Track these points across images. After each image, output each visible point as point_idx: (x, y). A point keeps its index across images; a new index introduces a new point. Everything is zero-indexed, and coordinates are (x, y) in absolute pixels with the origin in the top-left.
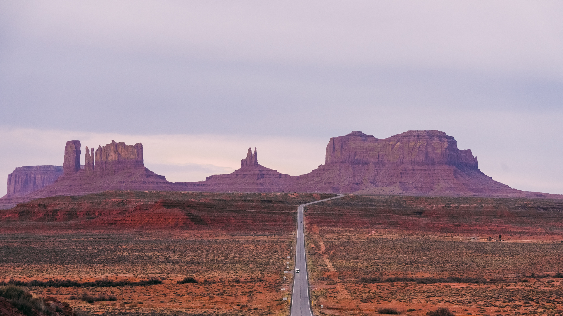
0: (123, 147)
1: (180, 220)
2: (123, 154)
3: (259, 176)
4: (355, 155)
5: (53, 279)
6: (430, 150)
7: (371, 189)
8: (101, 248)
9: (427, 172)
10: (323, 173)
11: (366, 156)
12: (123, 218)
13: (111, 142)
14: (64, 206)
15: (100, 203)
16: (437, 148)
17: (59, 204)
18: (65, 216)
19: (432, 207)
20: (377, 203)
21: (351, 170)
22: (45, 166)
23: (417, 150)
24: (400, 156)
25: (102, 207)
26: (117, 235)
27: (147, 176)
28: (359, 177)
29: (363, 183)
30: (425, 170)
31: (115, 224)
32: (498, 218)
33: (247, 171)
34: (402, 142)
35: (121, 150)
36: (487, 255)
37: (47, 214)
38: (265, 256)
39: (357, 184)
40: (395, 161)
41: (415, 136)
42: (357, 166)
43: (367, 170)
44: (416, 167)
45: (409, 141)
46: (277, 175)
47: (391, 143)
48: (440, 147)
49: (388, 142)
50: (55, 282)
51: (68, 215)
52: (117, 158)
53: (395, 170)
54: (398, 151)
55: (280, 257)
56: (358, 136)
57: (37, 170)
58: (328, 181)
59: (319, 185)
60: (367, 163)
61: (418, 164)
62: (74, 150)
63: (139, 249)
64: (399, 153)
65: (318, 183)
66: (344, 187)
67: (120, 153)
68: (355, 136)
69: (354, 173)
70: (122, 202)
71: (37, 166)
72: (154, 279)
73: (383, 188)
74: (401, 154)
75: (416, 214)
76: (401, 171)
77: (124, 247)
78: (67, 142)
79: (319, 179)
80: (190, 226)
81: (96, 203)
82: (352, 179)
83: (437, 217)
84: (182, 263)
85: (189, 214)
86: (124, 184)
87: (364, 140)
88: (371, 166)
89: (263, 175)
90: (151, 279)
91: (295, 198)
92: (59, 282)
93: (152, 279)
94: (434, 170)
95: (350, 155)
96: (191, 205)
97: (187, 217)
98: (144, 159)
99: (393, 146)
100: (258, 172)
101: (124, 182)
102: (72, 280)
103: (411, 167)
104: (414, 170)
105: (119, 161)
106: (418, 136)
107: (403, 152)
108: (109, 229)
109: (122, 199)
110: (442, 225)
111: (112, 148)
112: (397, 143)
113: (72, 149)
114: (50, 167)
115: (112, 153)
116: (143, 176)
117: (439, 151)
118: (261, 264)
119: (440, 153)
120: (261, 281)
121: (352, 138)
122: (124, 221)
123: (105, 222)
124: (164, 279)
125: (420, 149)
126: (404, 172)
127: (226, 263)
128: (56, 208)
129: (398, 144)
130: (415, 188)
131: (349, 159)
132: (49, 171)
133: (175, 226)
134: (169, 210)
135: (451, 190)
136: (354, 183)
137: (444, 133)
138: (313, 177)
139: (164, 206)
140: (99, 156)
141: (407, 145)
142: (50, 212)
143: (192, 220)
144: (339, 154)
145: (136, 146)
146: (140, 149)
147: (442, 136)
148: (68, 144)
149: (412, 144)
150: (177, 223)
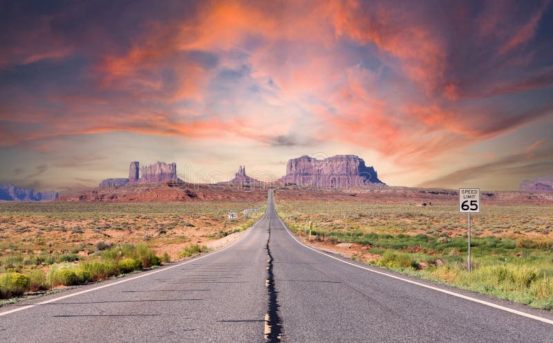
1: (180, 196)
6: (349, 167)
31: (134, 200)
35: (163, 167)
40: (328, 173)
48: (355, 165)
49: (324, 162)
54: (330, 167)
60: (311, 175)
74: (331, 169)
78: (132, 162)
80: (187, 200)
85: (187, 191)
98: (176, 172)
99: (327, 164)
105: (161, 174)
107: (333, 168)
112: (329, 163)
117: (354, 167)
119: (355, 169)
121: (302, 160)
128: (104, 194)
137: (357, 157)
141: (335, 163)
142: (100, 196)
143: (189, 195)
144: (294, 169)
145: (172, 165)
146: (174, 166)
147: (356, 159)
148: (132, 164)
149: (338, 163)
150: (177, 198)
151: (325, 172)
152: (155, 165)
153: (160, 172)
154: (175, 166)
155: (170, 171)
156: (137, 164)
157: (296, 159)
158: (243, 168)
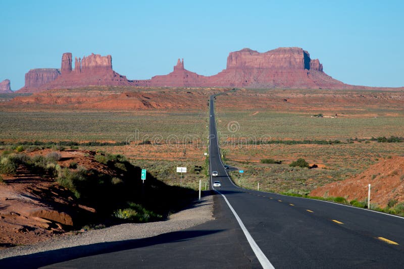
0: (99, 58)
2: (99, 62)
3: (185, 76)
4: (245, 63)
10: (225, 75)
11: (252, 64)
13: (92, 54)
15: (86, 93)
19: (293, 97)
20: (259, 94)
21: (242, 72)
23: (284, 59)
24: (273, 64)
25: (88, 95)
27: (115, 76)
28: (247, 77)
29: (250, 81)
30: (289, 72)
33: (177, 73)
34: (275, 55)
39: (246, 81)
40: (270, 67)
41: (283, 51)
42: (247, 70)
43: (253, 72)
45: (279, 54)
46: (196, 75)
47: (268, 55)
48: (298, 58)
51: (66, 100)
53: (270, 72)
54: (272, 60)
57: (44, 71)
58: (228, 80)
61: (285, 68)
62: (68, 59)
64: (273, 62)
65: (221, 81)
67: (97, 61)
68: (246, 51)
69: (244, 75)
70: (100, 93)
72: (125, 142)
73: (263, 84)
75: (283, 100)
76: (274, 73)
78: (63, 54)
79: (222, 78)
80: (143, 109)
81: (84, 93)
82: (243, 78)
83: (297, 102)
85: (143, 101)
87: (251, 54)
88: (255, 70)
89: (187, 75)
90: (123, 142)
91: (208, 91)
95: (242, 63)
97: (142, 103)
99: (269, 58)
100: (184, 74)
103: (280, 71)
104: (282, 72)
105: (96, 66)
106: (285, 51)
107: (275, 61)
111: (92, 58)
113: (66, 58)
114: (52, 69)
115: (92, 61)
116: (112, 76)
117: (298, 60)
119: (299, 62)
121: (243, 52)
125: (286, 59)
126: (276, 73)
131: (241, 65)
136: (244, 81)
137: (302, 49)
138: (219, 77)
139: (127, 95)
140: (84, 63)
142: (55, 98)
144: (235, 62)
145: (108, 57)
149: (281, 56)
150: (135, 106)
151: (267, 65)
152: (90, 58)
153: (95, 64)
154: (111, 59)
155: (105, 64)
156: (70, 54)
158: (181, 61)
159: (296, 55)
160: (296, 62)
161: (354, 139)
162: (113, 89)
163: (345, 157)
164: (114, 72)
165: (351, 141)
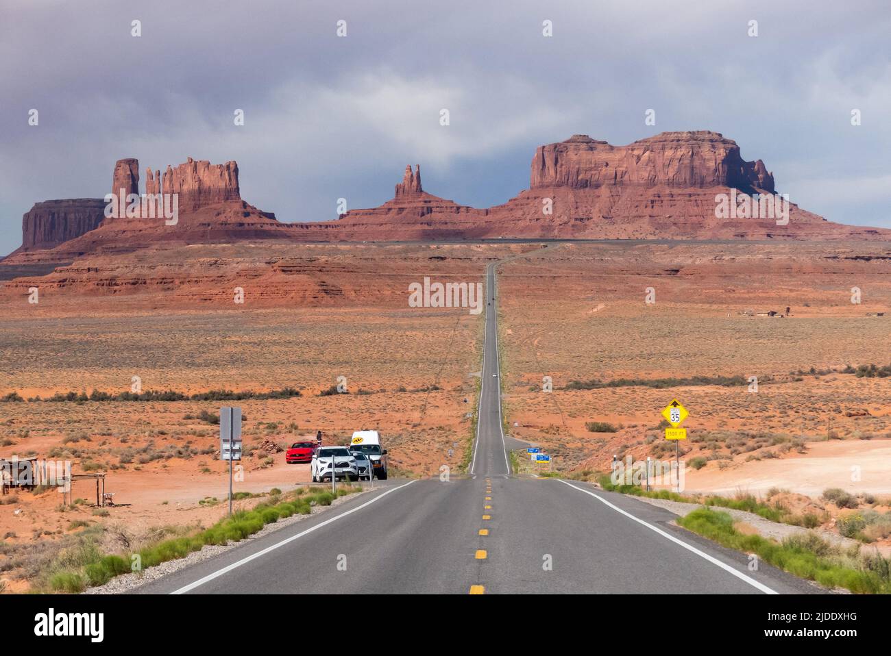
0: (206, 169)
1: (307, 293)
2: (205, 179)
3: (425, 210)
4: (578, 172)
5: (151, 391)
6: (697, 163)
7: (604, 227)
8: (201, 342)
9: (693, 198)
10: (527, 204)
11: (595, 174)
12: (221, 291)
13: (186, 161)
14: (127, 270)
15: (181, 265)
16: (709, 160)
17: (118, 268)
18: (129, 286)
19: (694, 262)
20: (610, 257)
21: (571, 197)
22: (81, 199)
23: (676, 163)
24: (649, 175)
25: (186, 270)
26: (217, 319)
27: (247, 215)
28: (584, 209)
29: (591, 218)
30: (690, 195)
31: (210, 300)
32: (794, 277)
33: (404, 203)
34: (652, 151)
35: (204, 173)
36: (760, 341)
37: (100, 284)
38: (440, 350)
39: (581, 219)
40: (641, 182)
41: (673, 141)
42: (582, 190)
43: (599, 196)
44: (676, 191)
45: (663, 148)
46: (453, 207)
47: (636, 152)
48: (712, 158)
49: (630, 152)
50: (154, 394)
51: (133, 284)
52: (197, 186)
53: (642, 195)
54: (647, 165)
55: (462, 351)
56: (583, 142)
57: (69, 206)
58: (536, 216)
59: (521, 224)
60: (598, 186)
61: (679, 185)
62: (129, 175)
63: (256, 341)
64: (648, 169)
65: (518, 220)
66: (561, 225)
67: (201, 177)
68: (578, 142)
69: (577, 203)
70: (215, 264)
71: (68, 201)
72: (289, 389)
73: (624, 226)
74: (651, 171)
75: (669, 272)
76: (652, 198)
77: (235, 339)
78: (117, 162)
79: (520, 213)
80: (323, 302)
81: (176, 265)
82: (573, 212)
83: (701, 277)
84: (322, 363)
85: (323, 284)
86: (210, 228)
87: (591, 149)
88: (604, 191)
89: (431, 208)
90: (284, 389)
91: (482, 253)
92: (160, 395)
93: (287, 389)
94: (705, 194)
95: (569, 174)
96: (324, 269)
97: (320, 288)
98: (239, 186)
99: (639, 158)
100: (422, 204)
101: (209, 225)
102: (177, 391)
103: (668, 192)
104: (672, 196)
105: (200, 191)
106: (678, 140)
107: (654, 166)
108: (204, 308)
109: (215, 259)
110: (707, 291)
111: (189, 170)
112: (644, 153)
113: (125, 172)
114: (88, 200)
115: (189, 178)
116: (240, 215)
117: (712, 164)
118: (435, 362)
119: (714, 168)
120: (436, 389)
121: (572, 146)
122: (224, 295)
123: (195, 297)
124: (302, 388)
125: (681, 162)
126: (657, 198)
127: (385, 362)
128: (115, 273)
129: (647, 153)
130: (675, 224)
131: (568, 180)
132: (88, 207)
133: (301, 303)
134: (290, 278)
135: (732, 226)
136: (576, 219)
137: (720, 135)
138: (511, 210)
139: (283, 271)
140: (168, 183)
141: (661, 155)
142: (106, 280)
143: (326, 291)
144: (552, 172)
145: (228, 167)
146: (233, 170)
147: (716, 140)
148: (119, 164)
149: (669, 153)
150: (304, 297)
151: (634, 178)
152: (182, 169)
153: (196, 186)
154: (236, 170)
155: (222, 185)
156: (132, 163)
157: (556, 146)
158: (414, 172)
159: (706, 150)
160: (708, 169)
161: (808, 369)
162: (246, 251)
163: (767, 414)
164: (245, 204)
165: (798, 376)
